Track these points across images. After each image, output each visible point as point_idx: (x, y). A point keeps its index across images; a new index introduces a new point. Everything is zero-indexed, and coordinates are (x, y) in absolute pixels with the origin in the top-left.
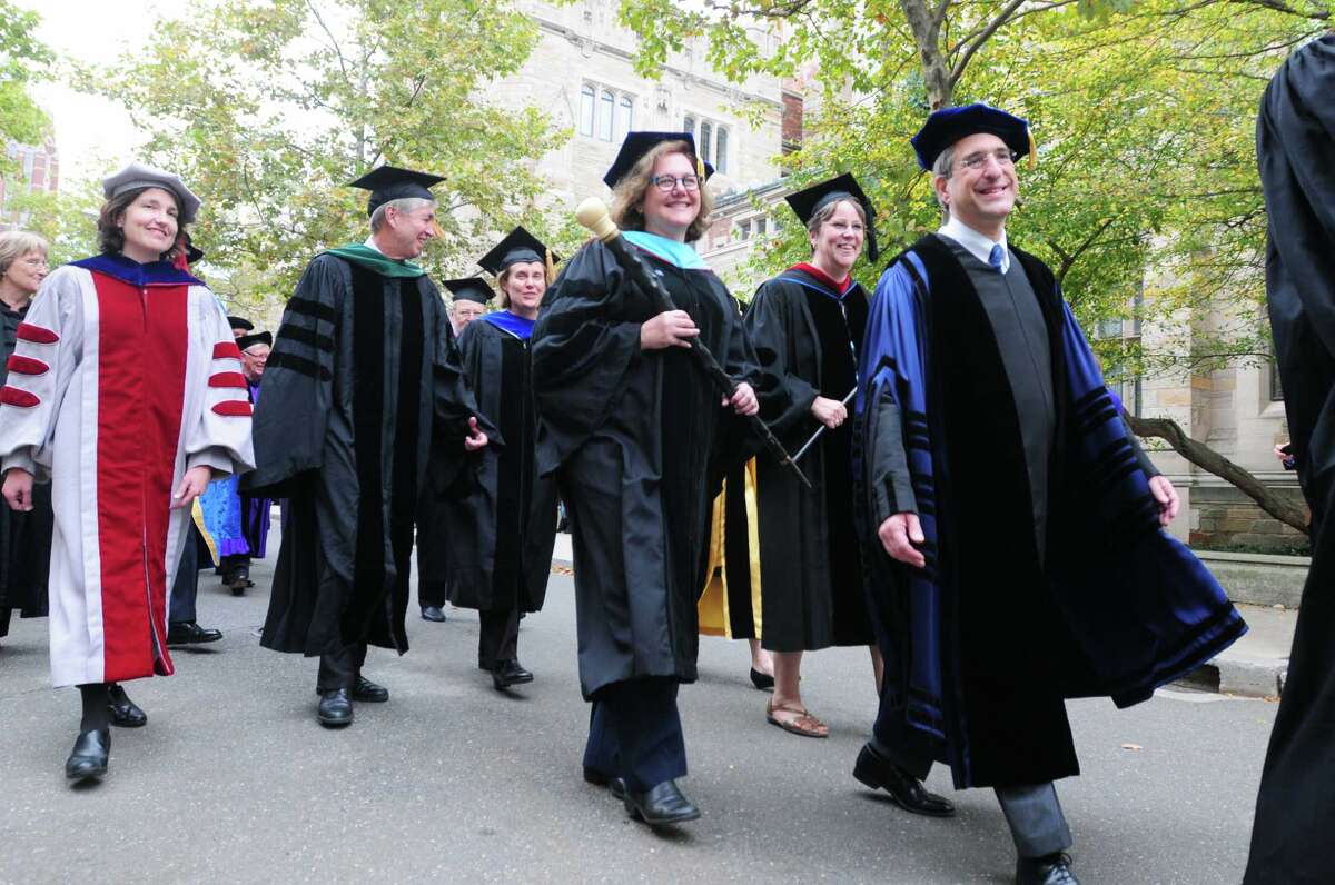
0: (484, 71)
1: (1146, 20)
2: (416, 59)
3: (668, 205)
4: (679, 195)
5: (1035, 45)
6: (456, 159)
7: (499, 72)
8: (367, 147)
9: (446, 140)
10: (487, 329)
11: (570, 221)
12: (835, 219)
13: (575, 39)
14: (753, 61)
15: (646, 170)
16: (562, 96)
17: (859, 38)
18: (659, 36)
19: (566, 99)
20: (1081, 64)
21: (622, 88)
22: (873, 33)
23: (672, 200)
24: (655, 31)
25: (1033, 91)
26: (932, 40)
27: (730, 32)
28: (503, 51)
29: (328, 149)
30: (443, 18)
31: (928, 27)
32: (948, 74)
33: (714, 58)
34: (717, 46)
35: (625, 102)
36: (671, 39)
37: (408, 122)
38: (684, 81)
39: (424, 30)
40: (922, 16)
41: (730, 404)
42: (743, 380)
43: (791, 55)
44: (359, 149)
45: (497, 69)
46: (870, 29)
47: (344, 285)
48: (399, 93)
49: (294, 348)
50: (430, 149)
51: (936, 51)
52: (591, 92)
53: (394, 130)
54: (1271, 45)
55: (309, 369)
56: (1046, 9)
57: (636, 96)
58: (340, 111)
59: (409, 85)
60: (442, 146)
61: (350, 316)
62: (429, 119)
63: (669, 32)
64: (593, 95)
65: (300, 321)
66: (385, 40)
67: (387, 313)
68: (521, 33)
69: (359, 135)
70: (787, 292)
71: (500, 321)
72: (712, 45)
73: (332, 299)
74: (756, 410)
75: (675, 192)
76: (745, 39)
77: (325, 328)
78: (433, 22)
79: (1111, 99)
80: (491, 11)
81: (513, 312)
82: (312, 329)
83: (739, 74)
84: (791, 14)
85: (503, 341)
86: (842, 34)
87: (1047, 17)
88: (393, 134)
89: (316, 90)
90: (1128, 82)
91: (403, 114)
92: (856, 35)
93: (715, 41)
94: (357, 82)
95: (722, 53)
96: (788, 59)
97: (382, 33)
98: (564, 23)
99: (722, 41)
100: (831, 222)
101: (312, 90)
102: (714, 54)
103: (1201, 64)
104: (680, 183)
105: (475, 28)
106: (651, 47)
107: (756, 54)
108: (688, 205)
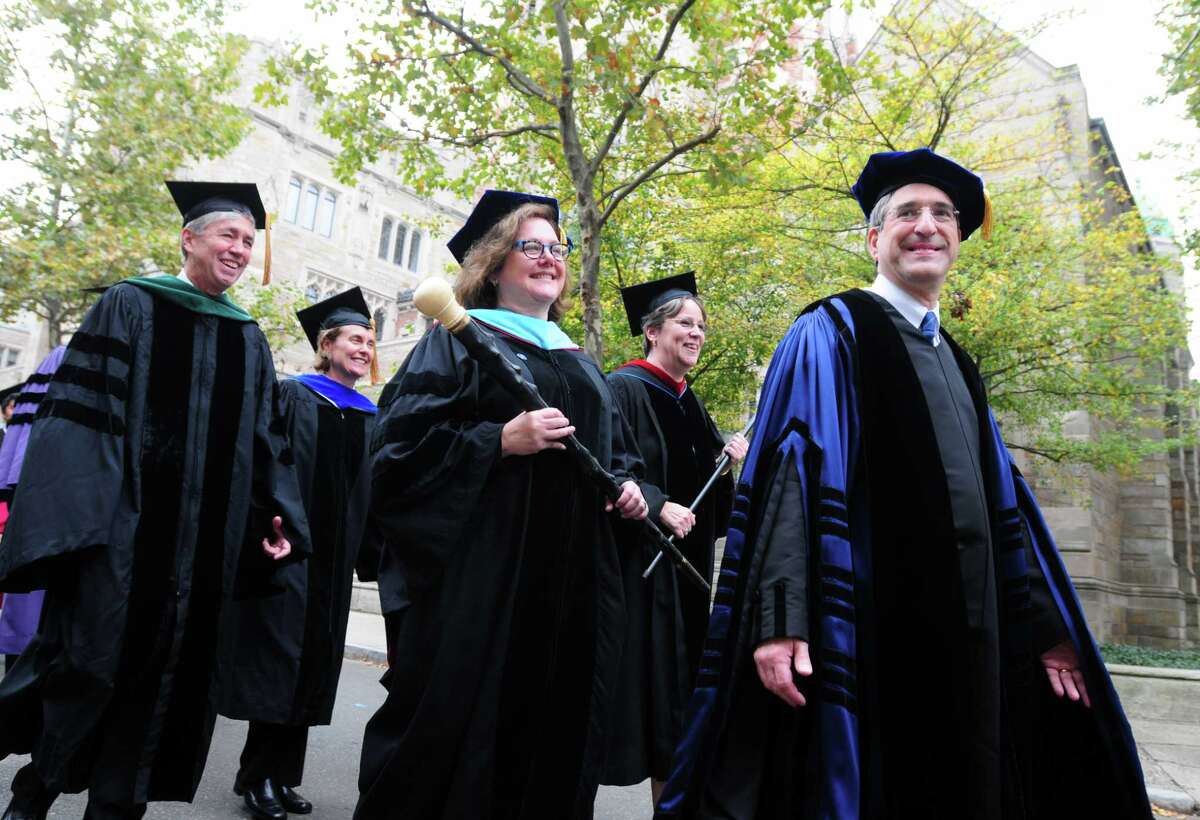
0: (190, 152)
1: (760, 193)
2: (124, 131)
3: (533, 276)
4: (547, 264)
5: (674, 200)
6: (154, 228)
7: (206, 156)
8: (63, 205)
9: (146, 208)
10: (302, 391)
11: (261, 299)
12: (682, 316)
13: (288, 135)
14: (440, 180)
15: (509, 233)
16: (270, 184)
17: (532, 173)
18: (356, 147)
19: (274, 186)
20: (708, 221)
21: (327, 184)
22: (545, 170)
23: (538, 270)
24: (354, 143)
25: (670, 239)
26: (587, 186)
27: (421, 152)
28: (212, 137)
29: (21, 203)
30: (159, 97)
31: (585, 175)
32: (598, 217)
33: (404, 173)
34: (408, 163)
35: (330, 197)
36: (367, 151)
37: (107, 187)
38: (386, 186)
39: (134, 105)
40: (580, 165)
41: (614, 508)
42: (627, 476)
43: (473, 178)
44: (55, 206)
45: (205, 151)
46: (543, 166)
47: (141, 318)
48: (103, 160)
49: (73, 392)
50: (127, 216)
51: (590, 196)
52: (298, 184)
53: (93, 193)
54: (855, 226)
55: (94, 419)
56: (685, 173)
57: (340, 193)
58: (40, 167)
59: (114, 153)
60: (142, 213)
61: (146, 356)
62: (131, 188)
63: (366, 145)
64: (300, 187)
65: (82, 361)
66: (95, 108)
67: (197, 356)
68: (233, 123)
69: (57, 193)
70: (630, 388)
71: (314, 384)
72: (404, 161)
73: (126, 334)
74: (645, 513)
75: (542, 261)
76: (433, 160)
77: (117, 368)
78: (146, 101)
79: (733, 251)
80: (205, 99)
81: (332, 376)
82: (98, 369)
83: (426, 189)
84: (474, 144)
85: (319, 407)
86: (518, 167)
87: (685, 179)
88: (91, 196)
89: (16, 144)
90: (742, 240)
91: (103, 179)
92: (529, 171)
93: (406, 158)
94: (61, 143)
95: (413, 169)
96: (470, 182)
97: (91, 101)
98: (279, 120)
99: (413, 159)
100: (676, 319)
101: (11, 143)
102: (405, 169)
103: (800, 233)
104: (547, 250)
105: (187, 111)
106: (348, 157)
107: (442, 174)
108: (553, 278)
